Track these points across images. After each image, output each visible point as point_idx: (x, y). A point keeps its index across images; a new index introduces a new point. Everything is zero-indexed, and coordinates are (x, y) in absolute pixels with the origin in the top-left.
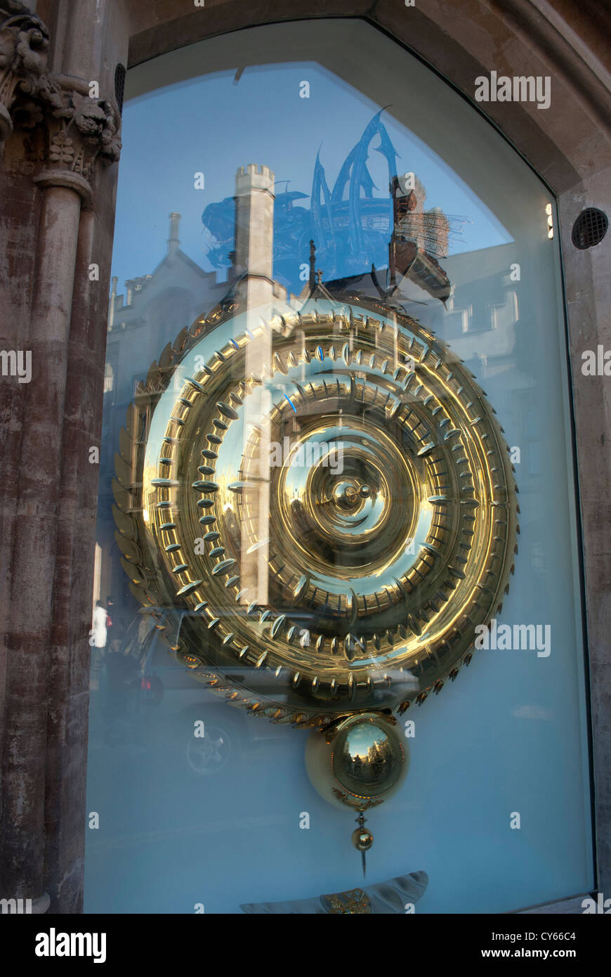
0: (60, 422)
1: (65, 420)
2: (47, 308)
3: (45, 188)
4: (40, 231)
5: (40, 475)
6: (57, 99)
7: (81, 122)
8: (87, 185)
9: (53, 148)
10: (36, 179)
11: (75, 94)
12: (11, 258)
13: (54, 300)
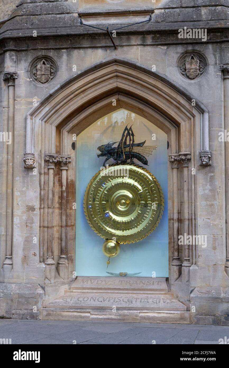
0: (65, 200)
1: (66, 200)
2: (63, 186)
3: (61, 170)
4: (61, 175)
5: (63, 207)
6: (61, 160)
7: (64, 162)
8: (67, 168)
9: (62, 165)
10: (60, 169)
11: (63, 158)
12: (58, 180)
13: (63, 185)
